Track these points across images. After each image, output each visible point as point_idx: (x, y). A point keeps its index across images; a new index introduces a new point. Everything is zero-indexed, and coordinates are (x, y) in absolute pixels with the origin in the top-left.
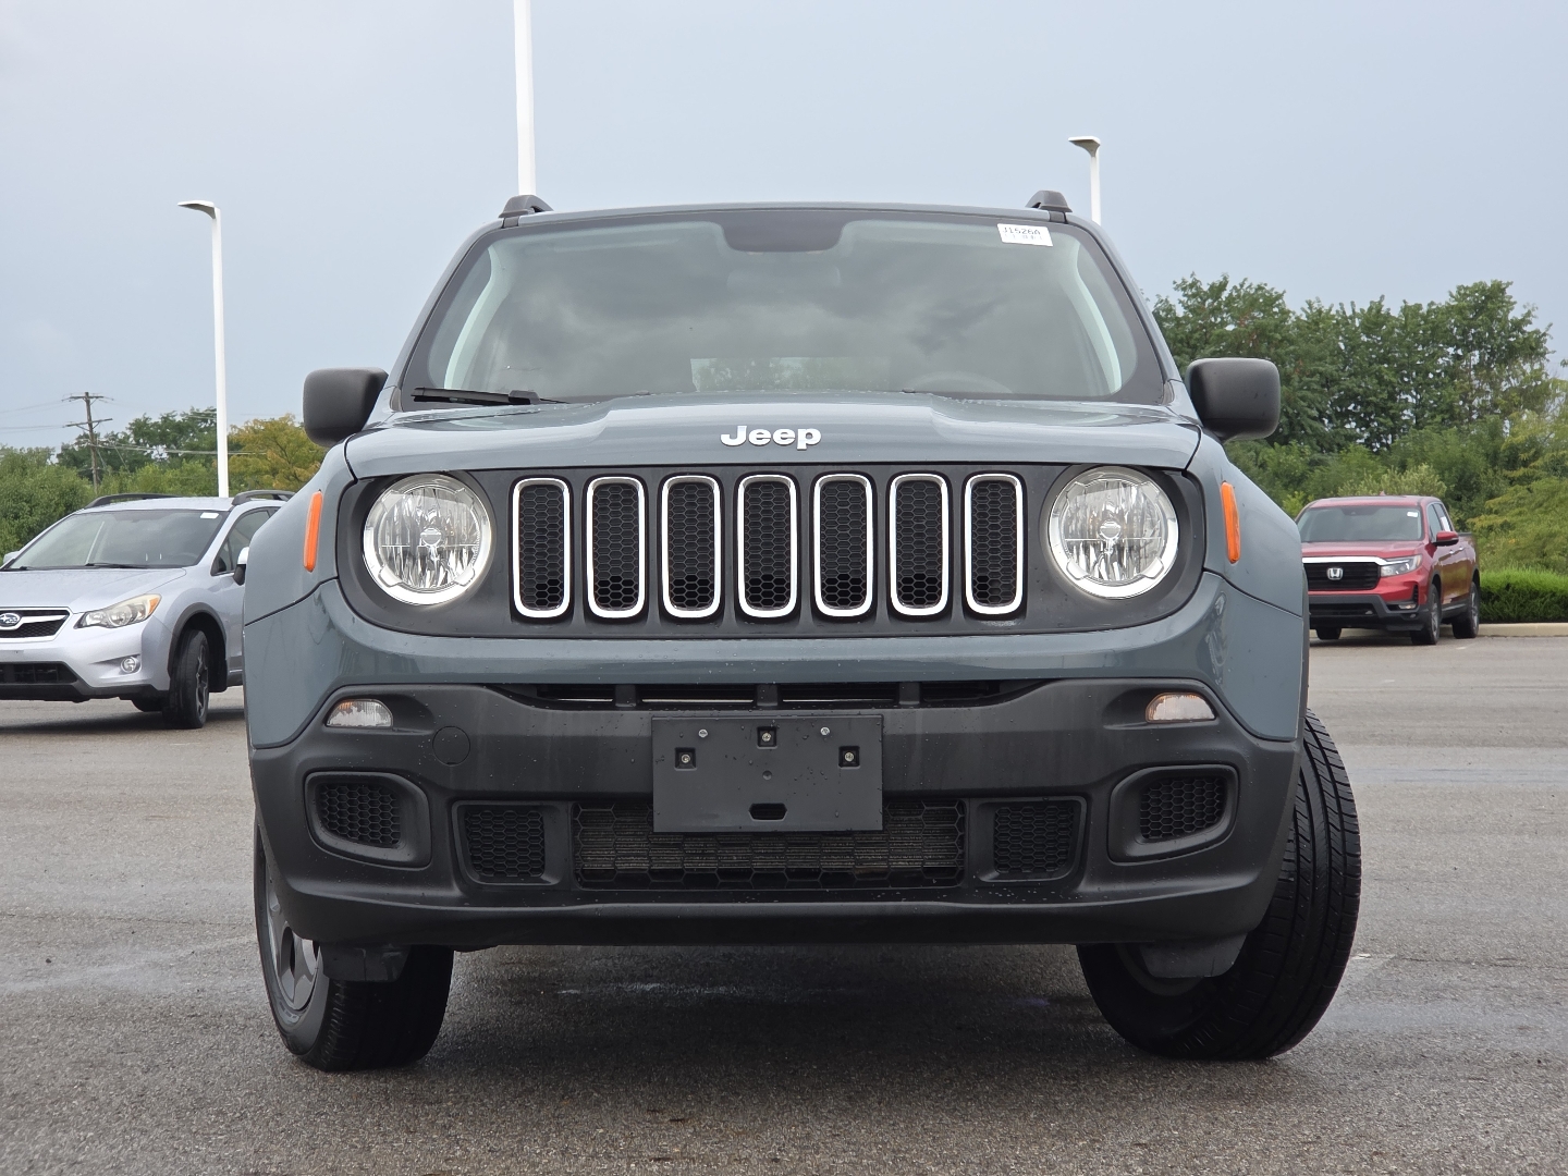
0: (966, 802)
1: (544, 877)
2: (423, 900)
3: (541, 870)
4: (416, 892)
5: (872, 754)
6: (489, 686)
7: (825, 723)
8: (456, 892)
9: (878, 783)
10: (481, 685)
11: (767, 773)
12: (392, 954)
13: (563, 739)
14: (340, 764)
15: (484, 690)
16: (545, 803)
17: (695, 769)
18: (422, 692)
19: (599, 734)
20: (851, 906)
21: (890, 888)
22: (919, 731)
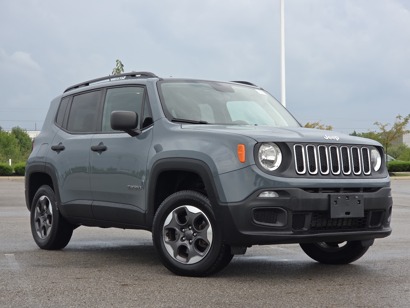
0: (370, 211)
1: (303, 229)
2: (285, 234)
3: (303, 227)
4: (283, 233)
5: (362, 202)
6: (300, 188)
7: (356, 196)
8: (292, 232)
9: (363, 208)
10: (299, 188)
11: (348, 206)
12: (244, 248)
13: (315, 199)
14: (265, 206)
15: (299, 189)
16: (308, 213)
17: (337, 205)
18: (288, 189)
19: (321, 198)
20: (352, 233)
21: (356, 229)
22: (367, 197)
